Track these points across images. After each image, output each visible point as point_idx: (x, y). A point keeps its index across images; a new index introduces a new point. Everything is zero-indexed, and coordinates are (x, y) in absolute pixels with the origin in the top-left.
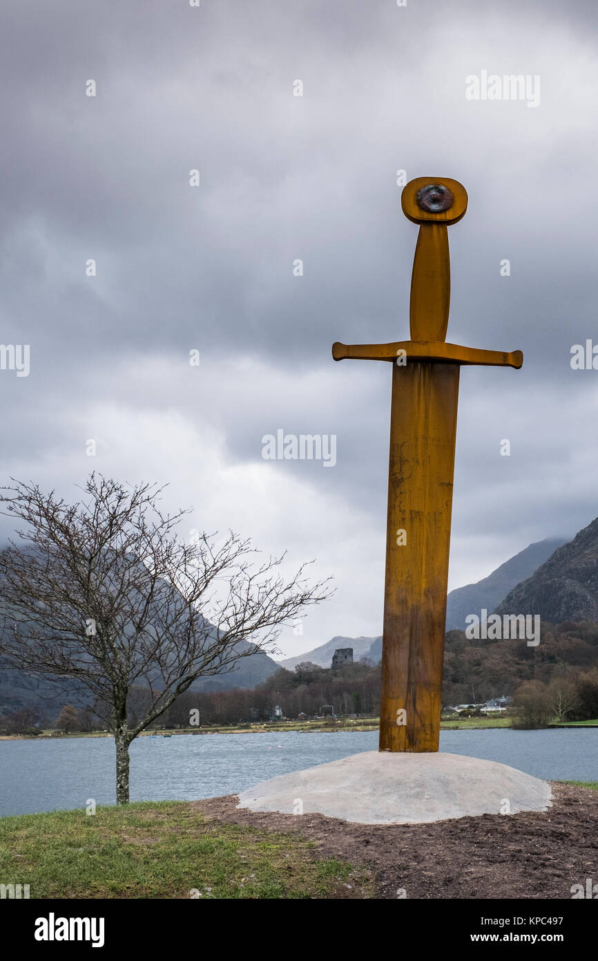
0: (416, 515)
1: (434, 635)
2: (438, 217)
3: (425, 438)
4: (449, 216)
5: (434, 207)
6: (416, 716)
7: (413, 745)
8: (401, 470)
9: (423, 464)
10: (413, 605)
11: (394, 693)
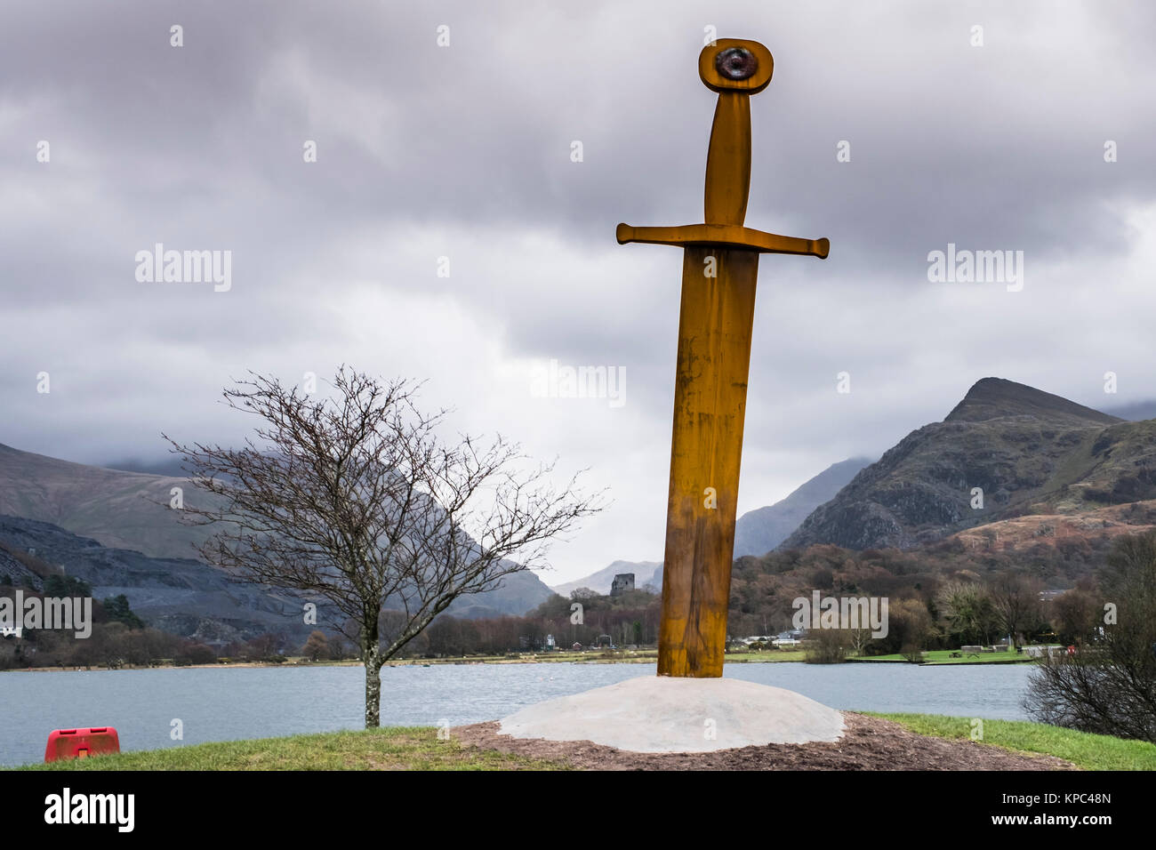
0: (704, 418)
1: (721, 550)
2: (740, 85)
3: (718, 332)
4: (752, 83)
5: (736, 73)
6: (699, 638)
7: (694, 669)
8: (690, 368)
9: (715, 362)
10: (699, 518)
11: (674, 613)
